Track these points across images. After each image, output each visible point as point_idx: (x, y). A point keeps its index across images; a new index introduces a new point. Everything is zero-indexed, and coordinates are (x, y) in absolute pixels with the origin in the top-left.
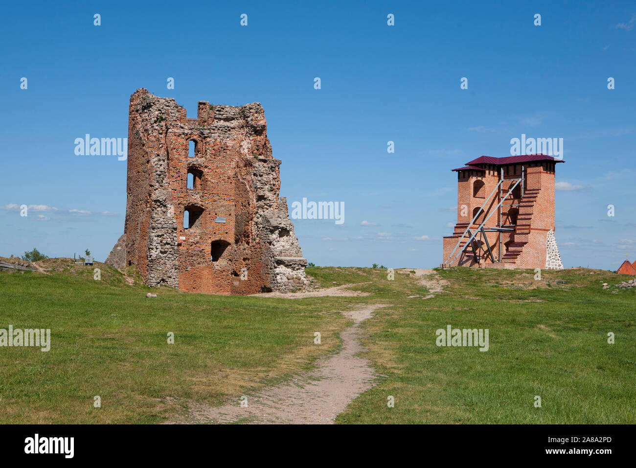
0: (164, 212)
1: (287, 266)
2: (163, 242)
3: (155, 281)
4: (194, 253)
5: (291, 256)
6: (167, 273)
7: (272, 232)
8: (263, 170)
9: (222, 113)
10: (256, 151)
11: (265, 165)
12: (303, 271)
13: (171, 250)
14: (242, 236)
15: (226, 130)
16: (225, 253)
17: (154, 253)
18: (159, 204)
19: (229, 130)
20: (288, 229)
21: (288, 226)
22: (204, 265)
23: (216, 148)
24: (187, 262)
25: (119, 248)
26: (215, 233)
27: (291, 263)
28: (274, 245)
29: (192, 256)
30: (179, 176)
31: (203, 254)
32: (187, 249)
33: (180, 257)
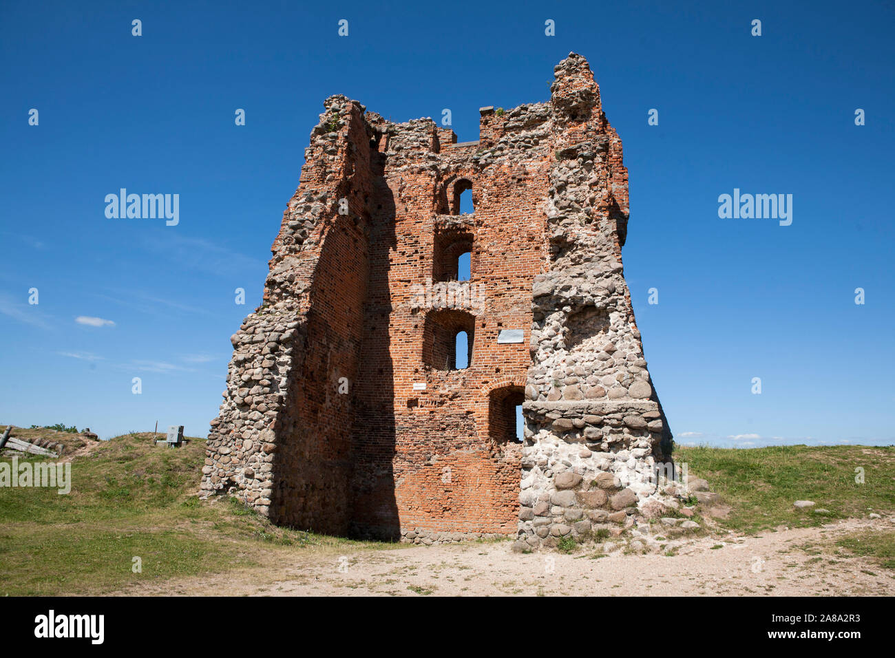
0: (289, 310)
1: (568, 433)
4: (449, 421)
5: (600, 394)
6: (244, 463)
9: (521, 116)
11: (573, 162)
15: (529, 143)
19: (537, 143)
20: (598, 305)
21: (599, 294)
22: (471, 451)
23: (500, 180)
24: (431, 444)
27: (577, 422)
28: (539, 362)
29: (444, 429)
30: (417, 252)
31: (470, 422)
32: (432, 412)
33: (414, 430)
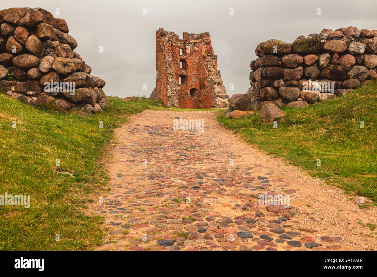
1: (221, 97)
2: (172, 89)
4: (184, 94)
5: (222, 94)
6: (174, 101)
7: (215, 84)
8: (210, 60)
9: (193, 37)
10: (207, 52)
11: (211, 58)
12: (227, 99)
13: (175, 92)
14: (202, 86)
15: (195, 43)
16: (196, 93)
17: (169, 94)
18: (170, 75)
21: (221, 82)
22: (188, 98)
25: (154, 93)
26: (192, 86)
28: (215, 90)
30: (177, 63)
31: (187, 94)
32: (181, 92)
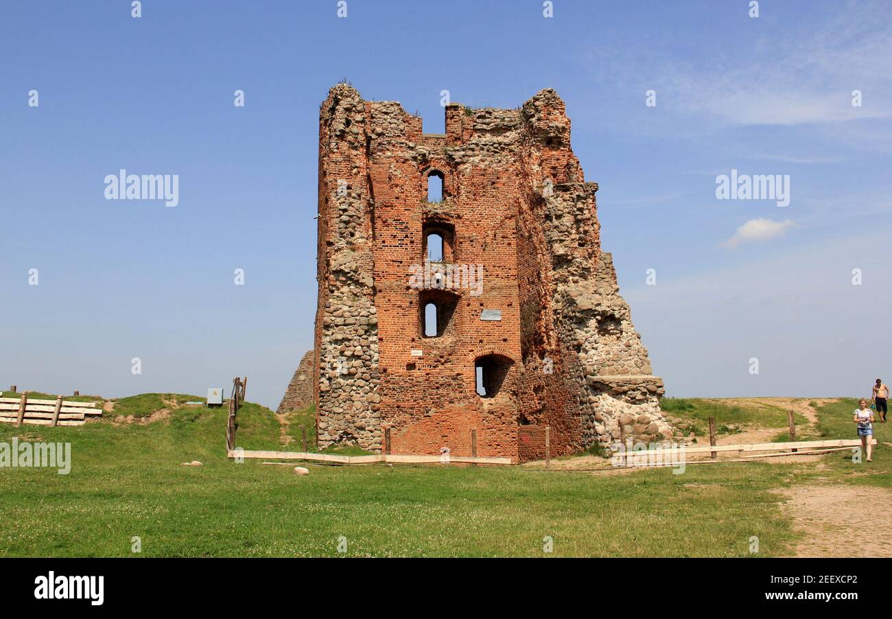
0: (355, 295)
1: (617, 394)
2: (346, 353)
3: (329, 438)
4: (441, 381)
5: (625, 372)
6: (356, 419)
7: (581, 322)
9: (487, 120)
10: (551, 178)
12: (654, 404)
13: (364, 369)
14: (533, 343)
15: (497, 148)
16: (507, 381)
18: (344, 279)
19: (503, 150)
20: (617, 316)
21: (616, 309)
22: (462, 404)
23: (476, 180)
24: (428, 399)
25: (303, 377)
26: (481, 341)
27: (625, 388)
28: (586, 352)
29: (438, 388)
30: (407, 236)
31: (460, 382)
32: (427, 374)
33: (413, 389)
